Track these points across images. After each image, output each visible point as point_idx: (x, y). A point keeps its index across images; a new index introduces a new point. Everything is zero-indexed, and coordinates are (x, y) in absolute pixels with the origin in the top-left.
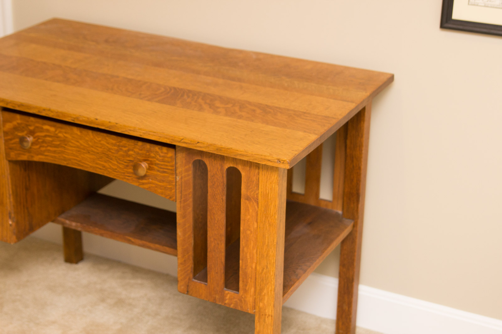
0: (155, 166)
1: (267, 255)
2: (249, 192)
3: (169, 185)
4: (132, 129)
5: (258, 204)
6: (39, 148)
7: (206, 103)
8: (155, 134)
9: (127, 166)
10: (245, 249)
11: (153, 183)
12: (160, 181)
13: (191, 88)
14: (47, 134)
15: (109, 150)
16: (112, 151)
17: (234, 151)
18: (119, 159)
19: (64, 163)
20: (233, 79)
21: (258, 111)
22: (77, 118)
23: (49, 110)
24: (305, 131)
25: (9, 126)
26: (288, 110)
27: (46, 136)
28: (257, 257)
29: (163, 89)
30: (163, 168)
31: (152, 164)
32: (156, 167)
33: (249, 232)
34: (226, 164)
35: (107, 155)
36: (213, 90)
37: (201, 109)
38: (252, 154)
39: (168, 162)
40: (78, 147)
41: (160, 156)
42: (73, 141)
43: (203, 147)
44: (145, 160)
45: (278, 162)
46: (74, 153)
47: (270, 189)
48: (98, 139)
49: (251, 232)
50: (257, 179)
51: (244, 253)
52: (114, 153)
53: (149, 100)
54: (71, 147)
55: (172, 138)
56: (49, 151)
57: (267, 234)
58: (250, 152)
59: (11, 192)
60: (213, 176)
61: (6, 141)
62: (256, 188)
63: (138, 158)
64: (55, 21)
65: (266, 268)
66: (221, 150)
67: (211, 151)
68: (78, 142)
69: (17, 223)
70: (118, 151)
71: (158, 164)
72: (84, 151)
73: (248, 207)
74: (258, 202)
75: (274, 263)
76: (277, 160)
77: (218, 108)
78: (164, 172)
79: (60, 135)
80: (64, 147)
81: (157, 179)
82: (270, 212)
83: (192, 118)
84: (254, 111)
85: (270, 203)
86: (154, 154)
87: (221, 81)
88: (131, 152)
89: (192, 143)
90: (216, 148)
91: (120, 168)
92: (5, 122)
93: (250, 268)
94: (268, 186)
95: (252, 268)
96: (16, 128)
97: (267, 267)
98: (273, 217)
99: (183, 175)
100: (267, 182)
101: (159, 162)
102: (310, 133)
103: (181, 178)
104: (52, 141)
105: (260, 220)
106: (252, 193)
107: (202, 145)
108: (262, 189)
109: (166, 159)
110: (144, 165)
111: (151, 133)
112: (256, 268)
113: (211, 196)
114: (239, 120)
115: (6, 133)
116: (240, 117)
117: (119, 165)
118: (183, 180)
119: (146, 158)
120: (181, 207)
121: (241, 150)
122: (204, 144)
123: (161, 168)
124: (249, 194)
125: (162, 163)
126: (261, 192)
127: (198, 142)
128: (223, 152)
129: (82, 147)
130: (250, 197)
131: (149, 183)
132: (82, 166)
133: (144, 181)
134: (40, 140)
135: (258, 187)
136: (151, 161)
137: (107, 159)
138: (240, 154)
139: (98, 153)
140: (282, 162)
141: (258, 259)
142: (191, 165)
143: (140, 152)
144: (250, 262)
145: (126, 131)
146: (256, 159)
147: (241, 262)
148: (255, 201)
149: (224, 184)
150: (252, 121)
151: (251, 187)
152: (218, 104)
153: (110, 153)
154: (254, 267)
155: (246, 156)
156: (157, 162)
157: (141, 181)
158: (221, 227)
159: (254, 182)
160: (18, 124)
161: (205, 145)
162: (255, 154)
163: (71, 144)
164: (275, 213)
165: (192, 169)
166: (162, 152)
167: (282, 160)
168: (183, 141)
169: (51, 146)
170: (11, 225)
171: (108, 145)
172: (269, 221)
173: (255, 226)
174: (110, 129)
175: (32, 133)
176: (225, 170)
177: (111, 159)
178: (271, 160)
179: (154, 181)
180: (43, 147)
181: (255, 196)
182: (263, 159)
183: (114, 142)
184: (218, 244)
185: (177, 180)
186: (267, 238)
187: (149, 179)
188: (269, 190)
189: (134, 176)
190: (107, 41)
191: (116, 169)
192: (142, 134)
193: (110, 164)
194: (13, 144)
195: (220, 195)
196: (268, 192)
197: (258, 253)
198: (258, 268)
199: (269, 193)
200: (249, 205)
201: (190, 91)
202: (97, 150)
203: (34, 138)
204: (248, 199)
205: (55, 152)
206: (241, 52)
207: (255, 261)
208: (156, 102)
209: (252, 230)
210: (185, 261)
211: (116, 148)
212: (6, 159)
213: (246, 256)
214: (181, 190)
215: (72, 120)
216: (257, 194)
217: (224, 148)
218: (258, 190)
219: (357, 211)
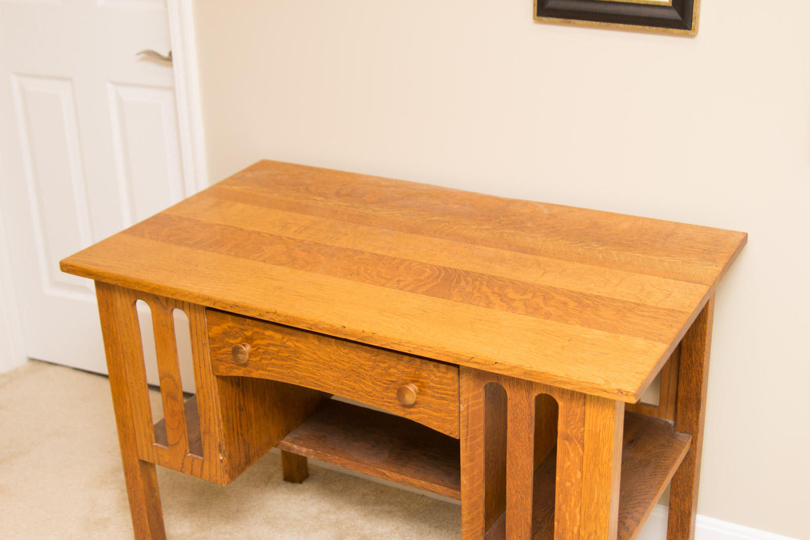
0: (429, 389)
1: (596, 516)
2: (569, 430)
3: (449, 416)
4: (397, 342)
5: (583, 446)
6: (260, 361)
7: (494, 293)
8: (430, 349)
9: (387, 388)
10: (563, 507)
11: (425, 414)
12: (434, 411)
13: (467, 267)
14: (271, 342)
15: (361, 366)
16: (364, 367)
17: (551, 376)
18: (375, 379)
19: (295, 382)
20: (524, 250)
21: (572, 305)
22: (316, 325)
23: (275, 313)
24: (646, 338)
25: (216, 330)
26: (613, 300)
27: (268, 345)
28: (581, 519)
29: (429, 272)
30: (441, 394)
31: (424, 387)
32: (429, 391)
33: (568, 484)
34: (535, 389)
35: (358, 373)
36: (501, 271)
37: (489, 305)
38: (579, 382)
39: (448, 385)
40: (315, 361)
41: (436, 377)
42: (307, 353)
43: (504, 370)
44: (413, 382)
45: (618, 393)
46: (310, 369)
47: (602, 427)
48: (344, 352)
49: (572, 484)
50: (583, 411)
51: (562, 512)
52: (368, 371)
53: (412, 291)
54: (305, 360)
55: (456, 356)
56: (273, 365)
57: (596, 488)
58: (575, 379)
59: (221, 417)
60: (515, 406)
61: (213, 350)
62: (580, 424)
63: (403, 377)
64: (264, 165)
65: (594, 535)
66: (531, 375)
67: (515, 375)
68: (316, 354)
69: (230, 457)
70: (373, 368)
71: (433, 387)
72: (325, 367)
73: (568, 450)
74: (583, 443)
75: (606, 527)
76: (618, 390)
77: (513, 300)
78: (442, 398)
79: (288, 343)
80: (296, 361)
81: (431, 407)
82: (602, 458)
83: (480, 320)
84: (565, 303)
85: (602, 446)
86: (428, 374)
87: (508, 254)
88: (392, 370)
89: (487, 363)
90: (524, 371)
91: (377, 391)
92: (210, 324)
93: (570, 533)
94: (599, 422)
95: (573, 533)
96: (225, 334)
97: (596, 533)
98: (606, 465)
99: (470, 403)
100: (597, 417)
101: (434, 385)
102: (655, 340)
103: (468, 407)
104: (278, 352)
105: (587, 468)
106: (575, 431)
107: (501, 367)
108: (589, 426)
109: (445, 381)
110: (412, 388)
111: (424, 348)
112: (579, 533)
113: (512, 433)
114: (547, 321)
115: (212, 340)
116: (548, 316)
117: (374, 386)
118: (470, 410)
119: (416, 379)
120: (466, 447)
121: (562, 375)
122: (505, 365)
123: (438, 393)
124: (569, 433)
125: (439, 386)
126: (589, 430)
127: (496, 363)
128: (534, 377)
129: (321, 361)
130: (571, 436)
131: (420, 413)
132: (322, 386)
133: (412, 410)
134: (260, 350)
135: (584, 422)
136: (422, 382)
137: (358, 378)
138: (560, 380)
139: (344, 370)
140: (625, 393)
141: (582, 521)
142: (482, 390)
143: (406, 370)
144: (570, 525)
145: (388, 344)
146: (584, 388)
147: (556, 523)
148: (579, 442)
149: (532, 417)
150: (567, 322)
151: (572, 422)
152: (511, 294)
153: (363, 371)
154: (575, 531)
155: (570, 383)
156: (432, 384)
157: (407, 410)
158: (527, 476)
159: (578, 417)
160: (229, 327)
161: (508, 367)
162: (584, 382)
163: (306, 357)
164: (609, 460)
165: (483, 395)
166: (439, 371)
167: (625, 391)
168: (472, 360)
169: (276, 359)
170: (221, 461)
171: (359, 360)
172: (599, 470)
173: (579, 476)
174: (363, 340)
175: (249, 340)
176: (534, 398)
177: (364, 379)
178: (608, 391)
179: (426, 410)
180: (265, 359)
181: (580, 436)
182: (596, 389)
183: (368, 355)
184: (522, 499)
185: (461, 410)
186: (596, 494)
187: (420, 407)
188: (600, 428)
189: (397, 402)
190: (338, 194)
191: (371, 392)
192: (411, 349)
193: (362, 385)
194: (222, 354)
195: (526, 433)
196: (598, 431)
197: (583, 512)
198: (582, 533)
199: (600, 431)
200: (569, 447)
201: (467, 273)
202: (344, 365)
203: (253, 347)
204: (568, 438)
205: (282, 366)
206: (525, 203)
207: (578, 524)
208: (423, 293)
209: (574, 481)
210: (472, 519)
211: (371, 363)
212: (213, 373)
213: (564, 517)
214: (468, 423)
215: (309, 328)
216: (581, 433)
217: (535, 372)
218: (584, 426)
219: (697, 422)
